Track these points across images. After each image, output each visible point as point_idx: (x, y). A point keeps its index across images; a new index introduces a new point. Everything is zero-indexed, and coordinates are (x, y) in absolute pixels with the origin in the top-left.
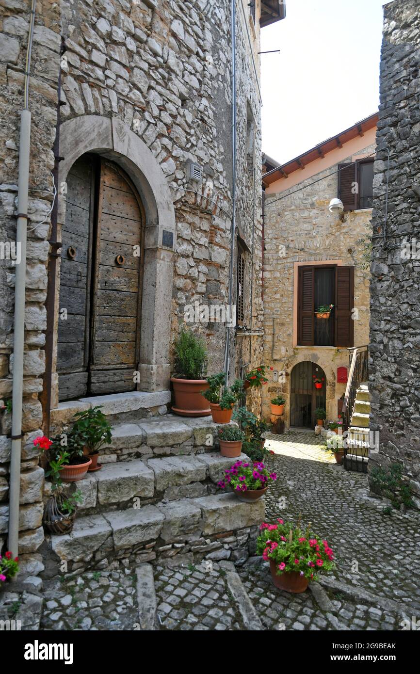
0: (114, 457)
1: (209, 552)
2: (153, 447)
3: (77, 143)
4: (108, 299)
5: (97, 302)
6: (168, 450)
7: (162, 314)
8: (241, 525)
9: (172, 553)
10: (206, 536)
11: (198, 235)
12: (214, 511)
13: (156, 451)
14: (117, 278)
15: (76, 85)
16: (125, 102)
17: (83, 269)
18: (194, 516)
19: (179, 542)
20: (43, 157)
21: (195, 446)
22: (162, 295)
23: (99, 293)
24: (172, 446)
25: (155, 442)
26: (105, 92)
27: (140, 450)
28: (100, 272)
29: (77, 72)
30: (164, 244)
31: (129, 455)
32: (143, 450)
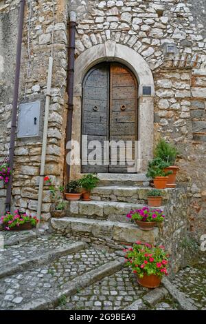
0: (99, 198)
1: (117, 250)
2: (117, 196)
3: (86, 61)
4: (118, 127)
5: (112, 129)
6: (124, 199)
7: (145, 132)
8: (137, 242)
9: (97, 242)
10: (115, 241)
11: (179, 84)
12: (120, 228)
13: (118, 198)
14: (122, 116)
15: (87, 37)
16: (116, 32)
17: (104, 115)
18: (108, 227)
19: (101, 238)
20: (58, 71)
21: (139, 199)
22: (145, 122)
23: (112, 125)
24: (126, 197)
25: (118, 194)
26: (103, 33)
27: (111, 197)
28: (113, 115)
29: (87, 31)
30: (144, 93)
31: (106, 198)
32: (112, 197)
